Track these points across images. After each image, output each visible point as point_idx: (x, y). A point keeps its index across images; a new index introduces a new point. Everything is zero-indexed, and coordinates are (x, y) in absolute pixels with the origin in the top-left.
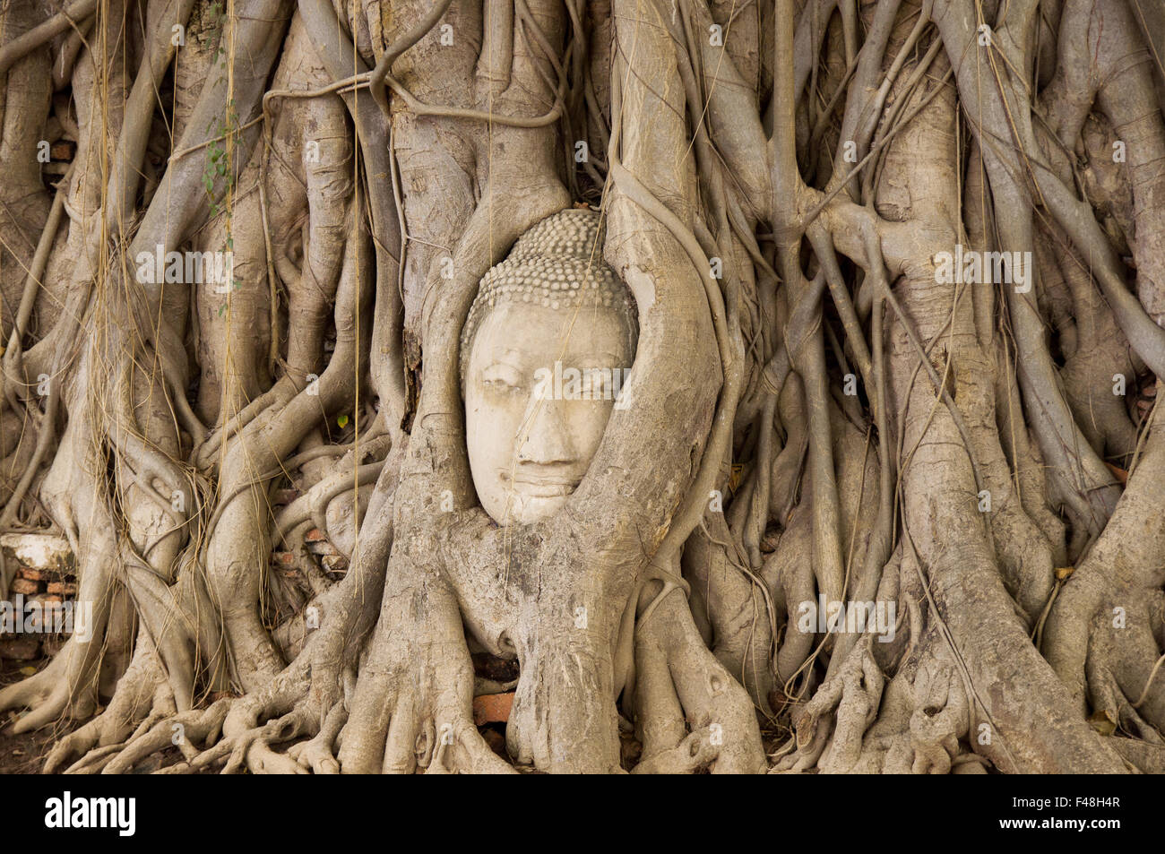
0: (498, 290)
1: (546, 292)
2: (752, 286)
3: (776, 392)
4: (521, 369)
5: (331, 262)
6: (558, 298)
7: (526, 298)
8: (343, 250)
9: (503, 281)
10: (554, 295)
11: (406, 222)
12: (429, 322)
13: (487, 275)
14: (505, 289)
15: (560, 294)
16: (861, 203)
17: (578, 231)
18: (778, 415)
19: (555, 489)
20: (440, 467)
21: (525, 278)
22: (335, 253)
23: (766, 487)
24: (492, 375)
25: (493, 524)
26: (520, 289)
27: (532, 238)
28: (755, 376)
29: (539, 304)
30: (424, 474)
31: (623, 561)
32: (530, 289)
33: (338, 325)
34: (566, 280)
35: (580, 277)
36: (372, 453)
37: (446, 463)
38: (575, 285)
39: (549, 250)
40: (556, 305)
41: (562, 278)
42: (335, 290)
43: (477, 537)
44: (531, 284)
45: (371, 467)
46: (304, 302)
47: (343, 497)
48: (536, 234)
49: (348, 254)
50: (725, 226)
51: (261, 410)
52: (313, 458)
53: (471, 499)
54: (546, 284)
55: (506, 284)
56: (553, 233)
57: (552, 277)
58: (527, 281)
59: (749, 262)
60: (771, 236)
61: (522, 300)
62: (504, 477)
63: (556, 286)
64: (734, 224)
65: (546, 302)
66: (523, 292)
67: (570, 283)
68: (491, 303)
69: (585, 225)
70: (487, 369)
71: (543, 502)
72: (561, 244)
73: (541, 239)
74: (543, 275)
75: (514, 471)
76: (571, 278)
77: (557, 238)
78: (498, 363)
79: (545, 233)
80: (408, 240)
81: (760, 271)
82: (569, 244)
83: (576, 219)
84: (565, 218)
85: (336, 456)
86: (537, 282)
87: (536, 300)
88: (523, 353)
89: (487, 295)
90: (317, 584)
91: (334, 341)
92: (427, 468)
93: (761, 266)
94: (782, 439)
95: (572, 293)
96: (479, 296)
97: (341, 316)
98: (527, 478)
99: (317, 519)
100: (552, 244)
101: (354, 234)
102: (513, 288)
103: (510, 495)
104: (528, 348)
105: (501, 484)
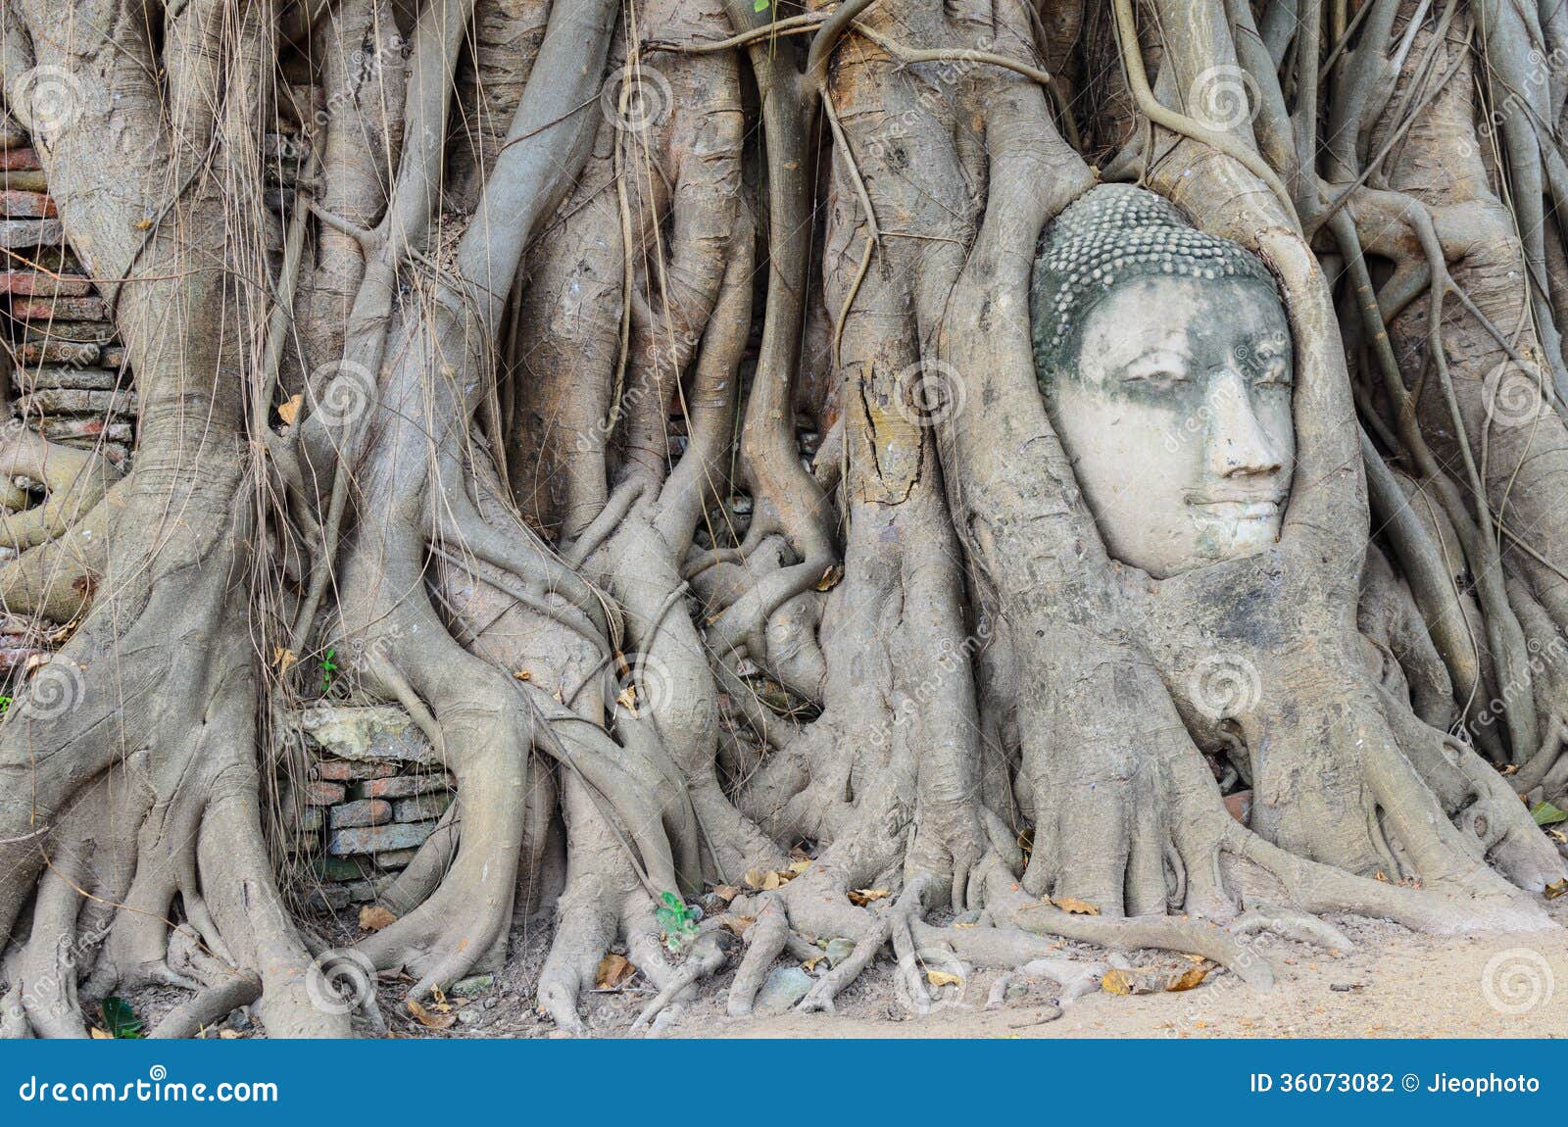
0: (1118, 262)
4: (1190, 355)
7: (1167, 267)
8: (725, 272)
11: (875, 212)
14: (1130, 260)
15: (1208, 261)
17: (1152, 201)
19: (1266, 509)
24: (1145, 369)
29: (1188, 274)
30: (1060, 514)
36: (783, 554)
38: (1218, 251)
40: (1210, 274)
46: (666, 353)
47: (789, 605)
49: (731, 280)
55: (1127, 254)
56: (1124, 204)
58: (1158, 248)
61: (1163, 272)
62: (1191, 501)
65: (1196, 272)
66: (1161, 260)
67: (1210, 248)
68: (1108, 279)
70: (1134, 361)
71: (1257, 525)
73: (1110, 212)
75: (1214, 488)
77: (1133, 209)
78: (1154, 351)
85: (737, 561)
87: (1183, 269)
88: (1191, 333)
89: (1096, 272)
90: (779, 730)
92: (1063, 507)
95: (1220, 260)
97: (714, 367)
98: (1229, 495)
99: (755, 641)
101: (742, 250)
102: (1142, 258)
103: (1204, 521)
104: (1196, 327)
105: (1185, 511)
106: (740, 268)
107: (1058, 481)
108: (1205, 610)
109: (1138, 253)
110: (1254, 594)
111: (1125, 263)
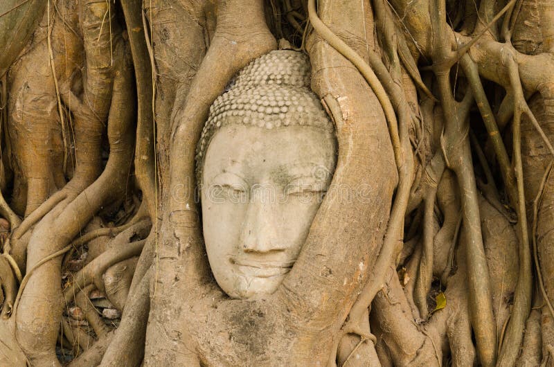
0: (224, 114)
1: (262, 115)
2: (416, 105)
3: (436, 185)
4: (243, 176)
5: (103, 94)
6: (271, 120)
7: (246, 120)
8: (112, 85)
9: (228, 107)
10: (268, 117)
11: (156, 63)
12: (173, 140)
13: (216, 102)
14: (230, 113)
15: (273, 116)
16: (502, 40)
17: (285, 66)
18: (438, 202)
19: (272, 271)
20: (183, 253)
21: (245, 104)
22: (106, 88)
23: (430, 258)
25: (226, 296)
26: (241, 113)
27: (250, 73)
28: (420, 174)
29: (256, 125)
30: (172, 258)
31: (325, 327)
32: (249, 113)
33: (111, 141)
34: (277, 106)
35: (288, 103)
36: (138, 233)
37: (188, 248)
38: (284, 109)
39: (263, 82)
40: (270, 125)
41: (274, 104)
42: (108, 114)
43: (213, 307)
44: (250, 109)
45: (136, 243)
46: (86, 124)
47: (116, 266)
48: (253, 70)
49: (115, 88)
50: (396, 60)
51: (57, 203)
52: (95, 237)
53: (207, 276)
54: (261, 109)
55: (230, 109)
56: (266, 69)
57: (266, 103)
58: (247, 107)
59: (413, 87)
60: (430, 67)
61: (242, 122)
62: (233, 262)
63: (269, 110)
64: (404, 59)
65: (262, 124)
66: (244, 115)
67: (280, 107)
69: (289, 62)
70: (217, 176)
71: (263, 281)
72: (272, 77)
73: (257, 73)
74: (259, 102)
75: (240, 257)
76: (281, 103)
77: (269, 73)
78: (225, 171)
79: (259, 69)
80: (158, 77)
81: (422, 95)
82: (279, 77)
83: (283, 58)
84: (274, 57)
85: (111, 236)
86: (254, 107)
87: (254, 122)
88: (245, 162)
89: (216, 118)
90: (99, 329)
91: (109, 152)
92: (174, 253)
93: (422, 89)
94: (441, 219)
95: (282, 116)
96: (209, 119)
97: (111, 134)
98: (250, 263)
99: (98, 284)
100: (266, 77)
101: (118, 73)
102: (236, 113)
103: (237, 275)
104: (248, 160)
105: (230, 267)
106: (118, 84)
107: (178, 238)
108: (233, 325)
109: (237, 109)
110: (252, 322)
111: (227, 115)
